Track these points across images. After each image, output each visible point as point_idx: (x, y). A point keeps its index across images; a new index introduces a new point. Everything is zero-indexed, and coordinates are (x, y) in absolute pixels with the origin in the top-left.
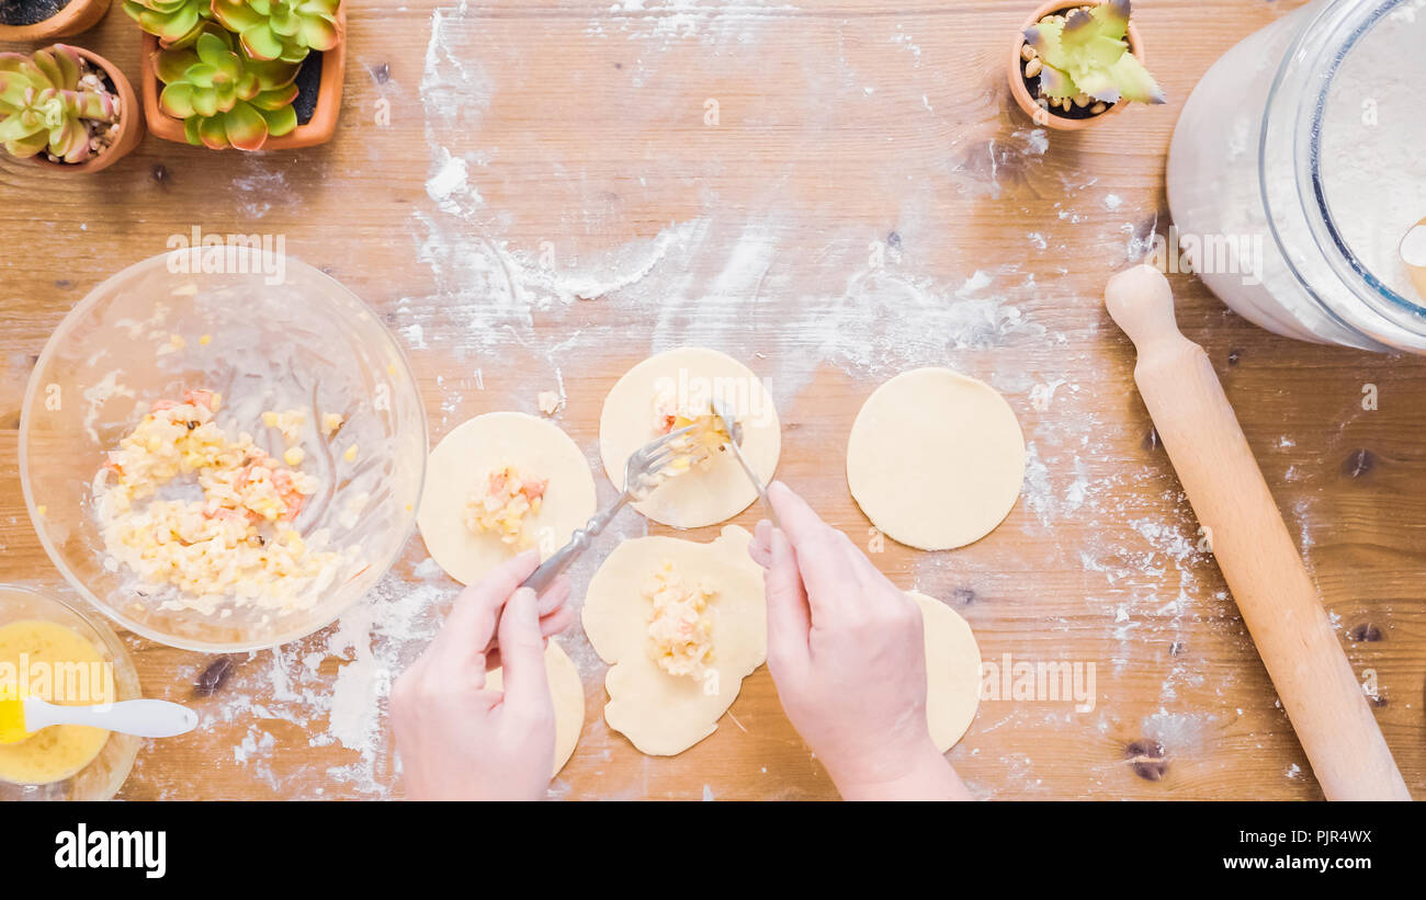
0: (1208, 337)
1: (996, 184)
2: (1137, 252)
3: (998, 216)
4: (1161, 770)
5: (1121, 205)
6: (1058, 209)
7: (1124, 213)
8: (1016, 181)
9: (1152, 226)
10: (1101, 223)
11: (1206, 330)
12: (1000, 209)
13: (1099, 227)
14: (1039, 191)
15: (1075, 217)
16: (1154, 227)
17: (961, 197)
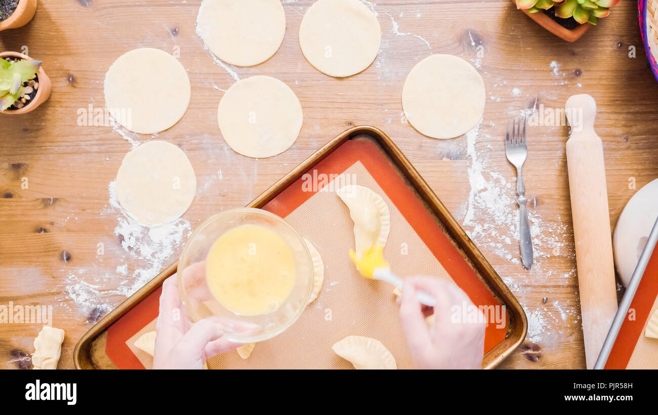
2: (527, 115)
4: (539, 357)
5: (520, 94)
6: (490, 95)
7: (521, 97)
9: (534, 103)
10: (511, 102)
15: (498, 99)
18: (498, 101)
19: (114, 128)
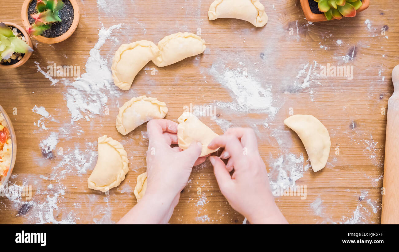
0: (372, 89)
1: (298, 36)
2: (348, 60)
3: (299, 47)
5: (341, 44)
6: (320, 45)
7: (343, 46)
8: (305, 35)
9: (353, 51)
10: (335, 50)
11: (372, 87)
12: (299, 45)
13: (335, 51)
14: (313, 39)
15: (326, 48)
16: (354, 51)
17: (286, 41)
18: (325, 49)
19: (38, 70)
